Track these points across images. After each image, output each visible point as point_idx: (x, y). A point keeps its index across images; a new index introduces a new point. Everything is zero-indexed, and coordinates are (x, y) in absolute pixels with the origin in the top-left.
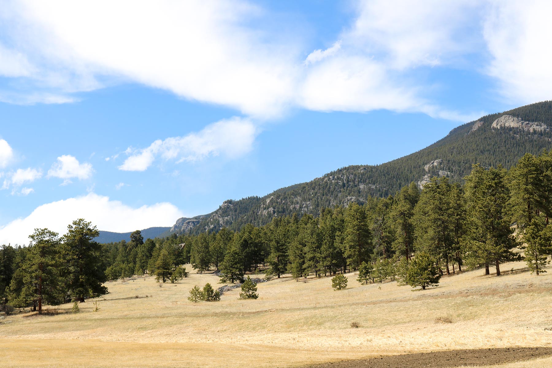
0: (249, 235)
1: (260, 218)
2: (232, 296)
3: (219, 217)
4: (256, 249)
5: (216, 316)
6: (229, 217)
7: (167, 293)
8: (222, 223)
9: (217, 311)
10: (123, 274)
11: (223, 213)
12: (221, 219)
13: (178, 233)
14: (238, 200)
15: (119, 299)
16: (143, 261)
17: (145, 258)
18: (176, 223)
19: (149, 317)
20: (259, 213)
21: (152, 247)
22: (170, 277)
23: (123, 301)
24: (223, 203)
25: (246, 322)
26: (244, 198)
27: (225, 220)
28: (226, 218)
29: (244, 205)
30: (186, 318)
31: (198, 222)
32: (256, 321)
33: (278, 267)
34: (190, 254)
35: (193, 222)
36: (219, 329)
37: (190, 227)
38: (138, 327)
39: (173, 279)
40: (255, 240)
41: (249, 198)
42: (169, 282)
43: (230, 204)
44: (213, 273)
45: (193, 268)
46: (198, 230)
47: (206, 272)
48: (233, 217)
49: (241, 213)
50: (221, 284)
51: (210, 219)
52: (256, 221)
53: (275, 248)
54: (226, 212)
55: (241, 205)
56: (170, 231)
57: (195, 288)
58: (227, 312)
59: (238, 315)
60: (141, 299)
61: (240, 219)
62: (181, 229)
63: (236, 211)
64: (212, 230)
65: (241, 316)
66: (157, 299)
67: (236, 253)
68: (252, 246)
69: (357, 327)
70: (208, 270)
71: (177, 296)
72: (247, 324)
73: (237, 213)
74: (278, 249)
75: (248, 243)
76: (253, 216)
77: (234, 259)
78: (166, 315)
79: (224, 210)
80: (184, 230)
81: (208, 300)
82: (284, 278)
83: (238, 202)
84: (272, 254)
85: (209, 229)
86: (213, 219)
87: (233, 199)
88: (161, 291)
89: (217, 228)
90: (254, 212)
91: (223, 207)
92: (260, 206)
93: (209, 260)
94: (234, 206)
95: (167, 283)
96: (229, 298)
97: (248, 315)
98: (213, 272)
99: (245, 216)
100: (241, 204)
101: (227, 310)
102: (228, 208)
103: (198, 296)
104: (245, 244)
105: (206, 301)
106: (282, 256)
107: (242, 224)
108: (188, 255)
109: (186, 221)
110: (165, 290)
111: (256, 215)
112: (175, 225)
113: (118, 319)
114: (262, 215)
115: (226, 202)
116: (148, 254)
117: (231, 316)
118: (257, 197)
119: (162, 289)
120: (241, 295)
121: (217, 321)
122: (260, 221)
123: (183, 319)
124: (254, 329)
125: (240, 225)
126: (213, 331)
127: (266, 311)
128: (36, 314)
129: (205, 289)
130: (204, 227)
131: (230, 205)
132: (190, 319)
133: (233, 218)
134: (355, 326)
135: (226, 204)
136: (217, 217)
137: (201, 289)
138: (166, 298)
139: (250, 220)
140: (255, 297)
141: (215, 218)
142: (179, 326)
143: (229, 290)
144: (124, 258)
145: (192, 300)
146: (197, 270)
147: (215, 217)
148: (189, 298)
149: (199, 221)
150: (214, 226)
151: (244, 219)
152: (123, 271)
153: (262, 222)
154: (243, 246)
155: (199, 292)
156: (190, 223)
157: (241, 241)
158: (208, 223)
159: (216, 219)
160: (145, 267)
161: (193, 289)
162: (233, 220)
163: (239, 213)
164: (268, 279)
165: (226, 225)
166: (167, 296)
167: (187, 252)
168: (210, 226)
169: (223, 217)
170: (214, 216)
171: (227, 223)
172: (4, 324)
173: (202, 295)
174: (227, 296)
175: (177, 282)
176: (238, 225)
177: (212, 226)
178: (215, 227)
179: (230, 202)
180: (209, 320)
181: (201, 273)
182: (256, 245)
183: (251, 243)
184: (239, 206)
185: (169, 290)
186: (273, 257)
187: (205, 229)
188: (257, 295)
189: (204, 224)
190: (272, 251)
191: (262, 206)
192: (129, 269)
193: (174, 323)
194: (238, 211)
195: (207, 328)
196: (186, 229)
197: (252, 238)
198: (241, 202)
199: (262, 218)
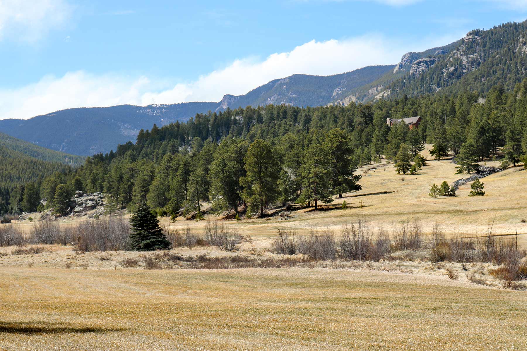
0: (487, 121)
1: (518, 57)
2: (465, 190)
3: (461, 55)
4: (494, 134)
5: (449, 213)
6: (476, 54)
7: (410, 187)
8: (466, 64)
9: (451, 209)
10: (361, 162)
11: (468, 49)
12: (464, 58)
13: (405, 78)
14: (488, 29)
15: (371, 194)
16: (378, 146)
17: (380, 142)
18: (402, 61)
19: (404, 214)
20: (517, 50)
21: (387, 132)
22: (410, 168)
23: (375, 196)
24: (467, 35)
25: (468, 217)
26: (497, 26)
27: (470, 59)
28: (472, 56)
29: (496, 36)
30: (430, 215)
31: (433, 62)
32: (473, 217)
33: (513, 156)
34: (426, 133)
35: (426, 62)
36: (451, 222)
37: (421, 68)
38: (399, 221)
39: (413, 171)
40: (492, 125)
41: (503, 26)
42: (408, 173)
43: (477, 35)
44: (451, 159)
45: (431, 155)
46: (433, 74)
47: (444, 158)
48: (481, 54)
49: (492, 48)
50: (458, 175)
51: (449, 58)
52: (513, 62)
53: (510, 137)
54: (471, 47)
55: (491, 37)
56: (393, 72)
57: (434, 186)
58: (457, 210)
59: (464, 213)
60: (391, 194)
61: (490, 59)
62: (409, 71)
63: (485, 46)
64: (453, 74)
65: (465, 213)
66: (403, 195)
67: (472, 146)
68: (490, 131)
69: (524, 222)
70: (446, 156)
71: (419, 191)
72: (468, 219)
73: (487, 48)
74: (512, 139)
75: (485, 129)
76: (508, 55)
77: (470, 151)
78: (416, 212)
79: (468, 45)
80: (413, 74)
81: (445, 195)
82: (519, 166)
83: (488, 32)
84: (507, 143)
85: (447, 73)
86: (454, 59)
87: (481, 29)
88: (404, 185)
89: (459, 70)
90: (509, 50)
91: (466, 41)
92: (519, 39)
93: (446, 146)
94: (483, 38)
95: (407, 174)
96: (463, 192)
97: (469, 213)
98: (450, 157)
99: (498, 54)
100: (492, 35)
101: (458, 208)
102: (474, 42)
103: (437, 192)
104: (482, 131)
105: (443, 195)
106: (516, 145)
107: (493, 65)
108: (424, 134)
109: (416, 61)
110: (407, 184)
111: (512, 54)
112: (400, 63)
113: (383, 215)
114: (520, 53)
115: (470, 34)
116: (383, 138)
117: (459, 213)
118: (515, 23)
119: (405, 183)
120: (471, 192)
121: (450, 217)
122: (518, 61)
123: (427, 215)
124: (471, 222)
125: (491, 68)
126: (447, 224)
127: (481, 210)
128: (313, 210)
129: (442, 186)
130: (441, 69)
131: (476, 37)
132: (432, 215)
133: (480, 56)
134: (524, 221)
135: (471, 37)
136: (459, 55)
137: (439, 187)
138: (411, 193)
139: (504, 60)
140: (482, 194)
141: (456, 56)
142: (425, 220)
143: (463, 184)
144: (357, 142)
145: (432, 196)
146: (435, 156)
147: (456, 54)
148: (429, 194)
149: (434, 60)
150: (455, 68)
151: (495, 60)
152: (361, 159)
153: (521, 63)
154: (480, 134)
155: (437, 189)
156: (422, 64)
157: (478, 128)
158: (447, 64)
159: (458, 58)
160: (381, 152)
161: (432, 187)
162: (481, 58)
163: (489, 48)
164: (505, 168)
165: (472, 65)
166: (410, 191)
167: (422, 130)
168: (449, 69)
169: (466, 54)
170: (454, 54)
171: (473, 62)
172: (293, 218)
173: (440, 191)
174: (461, 191)
175: (416, 173)
176: (487, 68)
177: (452, 69)
178: (456, 70)
179: (477, 33)
180: (445, 216)
181: (439, 160)
182: (494, 130)
183: (489, 129)
184: (490, 39)
185: (411, 184)
186: (509, 146)
187: (443, 73)
188: (484, 192)
189: (441, 65)
190: (507, 140)
191: (521, 40)
192: (366, 156)
193: (422, 218)
194: (488, 45)
195: (443, 221)
196: (416, 71)
197: (489, 124)
198: (492, 32)
199: (521, 57)
